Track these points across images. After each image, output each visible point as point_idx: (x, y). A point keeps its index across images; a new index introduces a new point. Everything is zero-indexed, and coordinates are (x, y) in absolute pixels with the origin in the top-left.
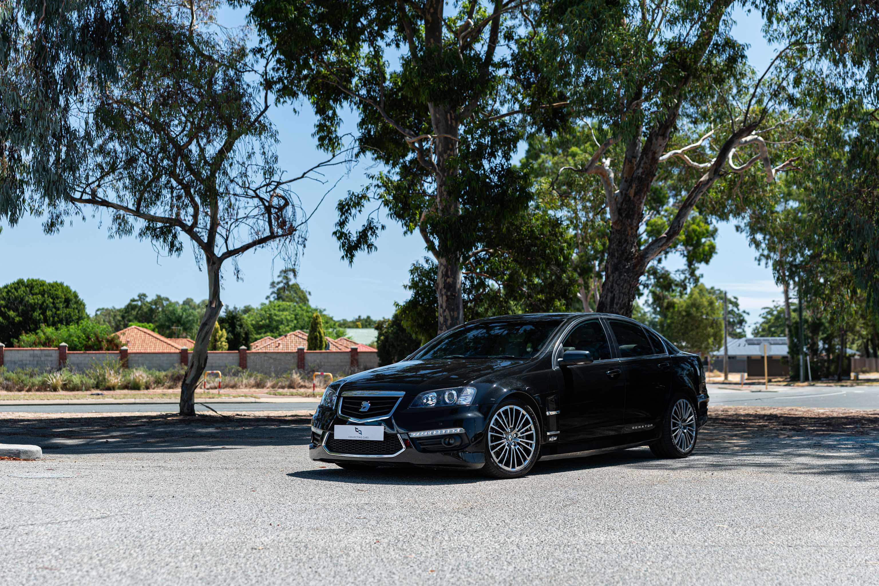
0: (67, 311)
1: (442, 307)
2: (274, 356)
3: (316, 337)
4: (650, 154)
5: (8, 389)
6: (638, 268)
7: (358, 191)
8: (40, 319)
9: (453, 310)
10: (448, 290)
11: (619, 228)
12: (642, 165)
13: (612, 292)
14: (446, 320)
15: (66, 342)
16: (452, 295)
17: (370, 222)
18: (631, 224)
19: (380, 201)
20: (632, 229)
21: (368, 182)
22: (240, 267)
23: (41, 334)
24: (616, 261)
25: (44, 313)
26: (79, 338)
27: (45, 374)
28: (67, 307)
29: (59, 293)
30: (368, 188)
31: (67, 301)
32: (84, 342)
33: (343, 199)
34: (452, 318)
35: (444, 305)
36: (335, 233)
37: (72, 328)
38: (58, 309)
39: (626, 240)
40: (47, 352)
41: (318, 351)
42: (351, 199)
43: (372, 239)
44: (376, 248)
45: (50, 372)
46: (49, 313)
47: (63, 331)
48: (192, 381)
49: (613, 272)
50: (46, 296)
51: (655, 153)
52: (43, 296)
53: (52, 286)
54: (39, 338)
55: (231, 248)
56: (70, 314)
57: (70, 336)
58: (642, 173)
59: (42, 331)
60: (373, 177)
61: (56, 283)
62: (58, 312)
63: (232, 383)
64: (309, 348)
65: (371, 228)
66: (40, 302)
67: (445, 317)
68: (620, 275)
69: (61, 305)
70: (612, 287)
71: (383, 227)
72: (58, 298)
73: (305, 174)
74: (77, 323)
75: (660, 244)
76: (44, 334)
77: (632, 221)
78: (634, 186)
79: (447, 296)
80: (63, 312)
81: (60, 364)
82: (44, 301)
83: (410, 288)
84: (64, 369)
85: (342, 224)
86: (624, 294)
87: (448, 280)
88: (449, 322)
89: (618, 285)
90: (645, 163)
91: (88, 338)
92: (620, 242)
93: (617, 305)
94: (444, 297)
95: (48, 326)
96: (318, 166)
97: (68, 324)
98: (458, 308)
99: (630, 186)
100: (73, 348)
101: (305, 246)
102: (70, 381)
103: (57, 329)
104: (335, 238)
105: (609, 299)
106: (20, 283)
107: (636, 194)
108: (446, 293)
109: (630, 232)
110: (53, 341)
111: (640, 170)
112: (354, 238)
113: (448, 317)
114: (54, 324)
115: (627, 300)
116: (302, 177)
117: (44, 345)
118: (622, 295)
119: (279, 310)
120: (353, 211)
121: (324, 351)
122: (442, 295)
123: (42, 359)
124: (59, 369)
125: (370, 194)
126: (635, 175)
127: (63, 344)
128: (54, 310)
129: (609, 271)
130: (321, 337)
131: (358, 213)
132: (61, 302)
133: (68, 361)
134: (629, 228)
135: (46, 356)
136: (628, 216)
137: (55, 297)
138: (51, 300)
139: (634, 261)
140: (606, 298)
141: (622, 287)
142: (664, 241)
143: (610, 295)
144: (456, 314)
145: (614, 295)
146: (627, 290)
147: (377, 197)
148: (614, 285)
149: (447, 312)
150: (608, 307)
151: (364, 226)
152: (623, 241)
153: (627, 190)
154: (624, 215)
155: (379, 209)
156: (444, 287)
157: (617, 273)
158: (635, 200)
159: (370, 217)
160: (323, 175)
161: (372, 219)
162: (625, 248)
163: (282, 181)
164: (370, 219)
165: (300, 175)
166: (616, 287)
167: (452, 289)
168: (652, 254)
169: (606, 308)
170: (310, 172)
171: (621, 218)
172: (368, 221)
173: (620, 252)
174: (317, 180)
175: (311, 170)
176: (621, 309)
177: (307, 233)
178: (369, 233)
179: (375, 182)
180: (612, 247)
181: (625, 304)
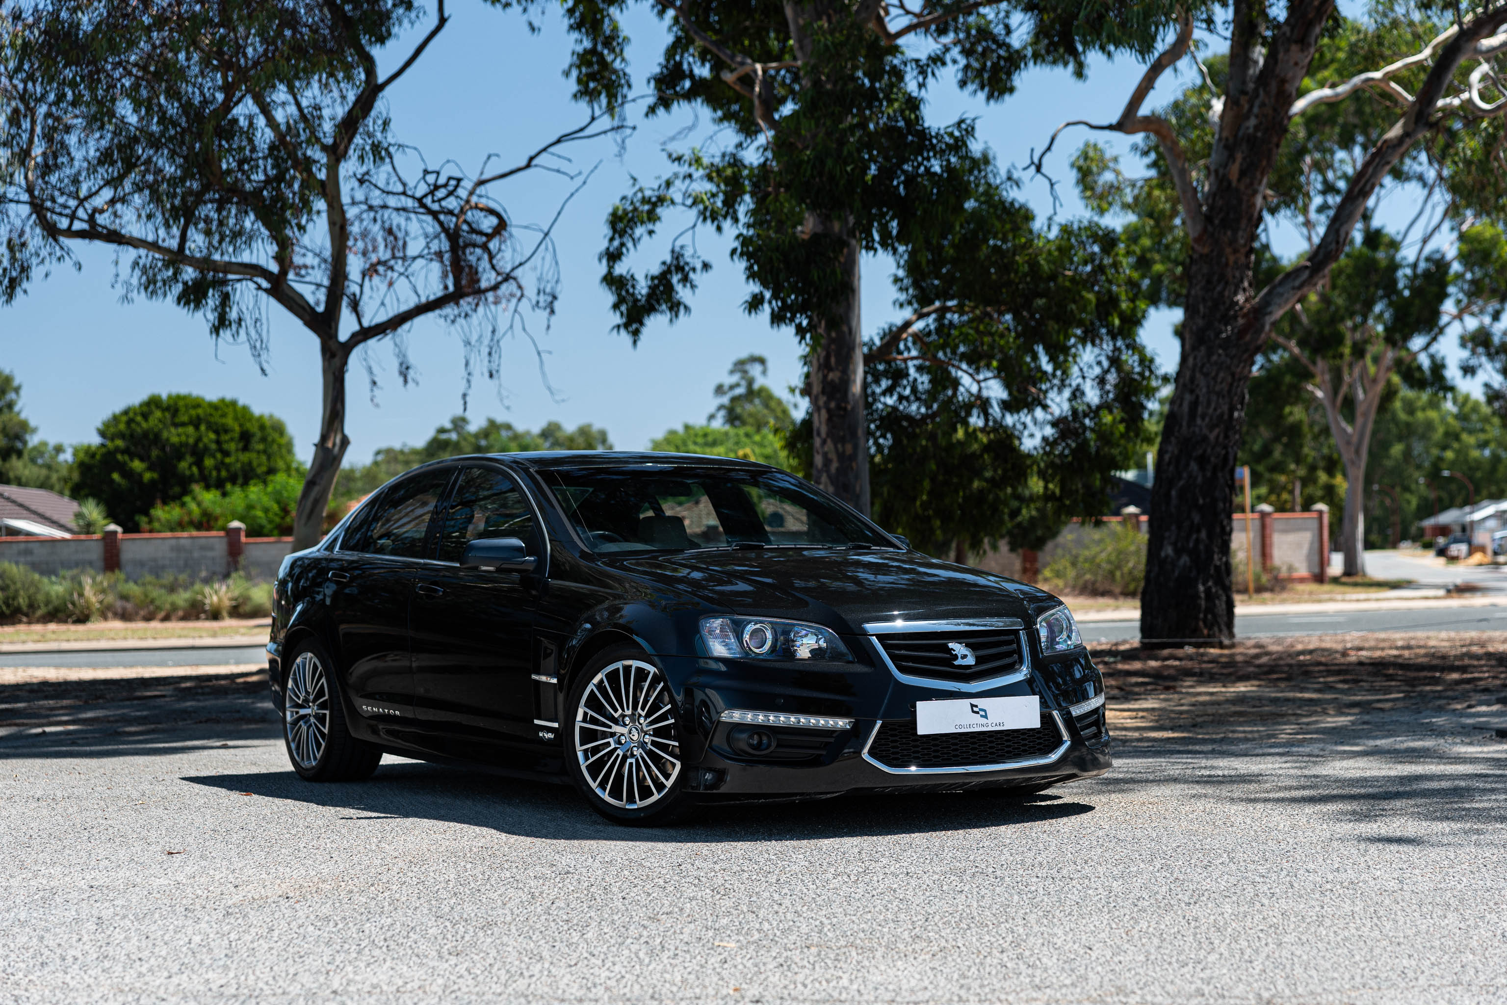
0: (244, 457)
1: (819, 434)
4: (1273, 86)
5: (125, 616)
6: (1248, 337)
7: (649, 188)
8: (192, 475)
9: (843, 440)
10: (831, 397)
11: (1206, 250)
12: (1256, 110)
13: (1192, 391)
14: (827, 462)
15: (241, 519)
16: (839, 407)
17: (677, 255)
18: (1233, 242)
19: (694, 212)
20: (1236, 251)
21: (670, 169)
22: (412, 360)
23: (193, 506)
24: (1200, 322)
25: (199, 463)
26: (266, 510)
27: (198, 586)
28: (246, 449)
29: (229, 421)
30: (668, 184)
31: (246, 438)
32: (277, 520)
34: (841, 456)
35: (824, 430)
36: (604, 278)
37: (255, 491)
38: (226, 454)
39: (1222, 276)
40: (203, 541)
42: (635, 204)
43: (683, 293)
44: (687, 309)
45: (207, 581)
46: (209, 462)
47: (237, 497)
50: (203, 428)
51: (1283, 81)
52: (197, 427)
53: (214, 407)
54: (190, 513)
55: (367, 323)
56: (250, 463)
57: (250, 507)
58: (1256, 128)
59: (194, 499)
60: (679, 159)
61: (223, 400)
62: (227, 460)
65: (680, 269)
66: (191, 441)
67: (825, 455)
68: (1209, 354)
69: (232, 446)
70: (1192, 379)
71: (706, 266)
72: (226, 431)
73: (531, 159)
74: (265, 483)
75: (1297, 283)
76: (199, 504)
77: (1236, 232)
78: (1239, 156)
79: (829, 411)
80: (237, 459)
81: (229, 564)
82: (199, 439)
84: (234, 575)
86: (1219, 394)
87: (831, 376)
88: (834, 465)
89: (1206, 375)
90: (1263, 105)
91: (285, 511)
92: (1209, 282)
93: (1203, 419)
94: (824, 413)
95: (207, 488)
96: (559, 141)
97: (245, 484)
98: (853, 434)
99: (1231, 157)
100: (255, 531)
101: (552, 312)
102: (247, 599)
103: (224, 494)
104: (604, 288)
105: (1186, 407)
106: (153, 403)
107: (1243, 173)
108: (826, 404)
109: (1232, 259)
110: (216, 519)
111: (1252, 122)
112: (642, 288)
113: (833, 456)
114: (219, 485)
115: (1225, 408)
116: (528, 166)
117: (199, 526)
118: (1214, 398)
119: (707, 444)
120: (637, 231)
122: (819, 409)
123: (196, 554)
124: (226, 576)
125: (674, 194)
126: (1241, 133)
127: (236, 524)
128: (219, 456)
131: (647, 235)
132: (232, 439)
133: (242, 560)
134: (1228, 250)
135: (203, 548)
136: (1226, 224)
137: (220, 430)
138: (212, 436)
139: (1241, 321)
140: (1181, 405)
141: (1215, 378)
142: (1306, 274)
143: (1188, 397)
144: (849, 448)
145: (1197, 397)
146: (1225, 387)
147: (689, 202)
148: (1198, 375)
149: (830, 444)
150: (1184, 424)
151: (664, 263)
152: (1216, 278)
153: (1226, 166)
154: (1217, 222)
155: (694, 226)
156: (823, 392)
157: (1203, 349)
158: (1242, 187)
159: (678, 243)
160: (570, 160)
161: (682, 247)
162: (1221, 294)
163: (485, 176)
164: (677, 249)
165: (523, 163)
166: (1201, 380)
167: (838, 396)
168: (1280, 306)
169: (1181, 426)
170: (544, 155)
171: (1210, 228)
172: (673, 251)
173: (1209, 304)
174: (558, 171)
175: (544, 150)
176: (1211, 428)
177: (557, 282)
178: (675, 279)
179: (684, 169)
180: (1193, 292)
181: (1221, 417)
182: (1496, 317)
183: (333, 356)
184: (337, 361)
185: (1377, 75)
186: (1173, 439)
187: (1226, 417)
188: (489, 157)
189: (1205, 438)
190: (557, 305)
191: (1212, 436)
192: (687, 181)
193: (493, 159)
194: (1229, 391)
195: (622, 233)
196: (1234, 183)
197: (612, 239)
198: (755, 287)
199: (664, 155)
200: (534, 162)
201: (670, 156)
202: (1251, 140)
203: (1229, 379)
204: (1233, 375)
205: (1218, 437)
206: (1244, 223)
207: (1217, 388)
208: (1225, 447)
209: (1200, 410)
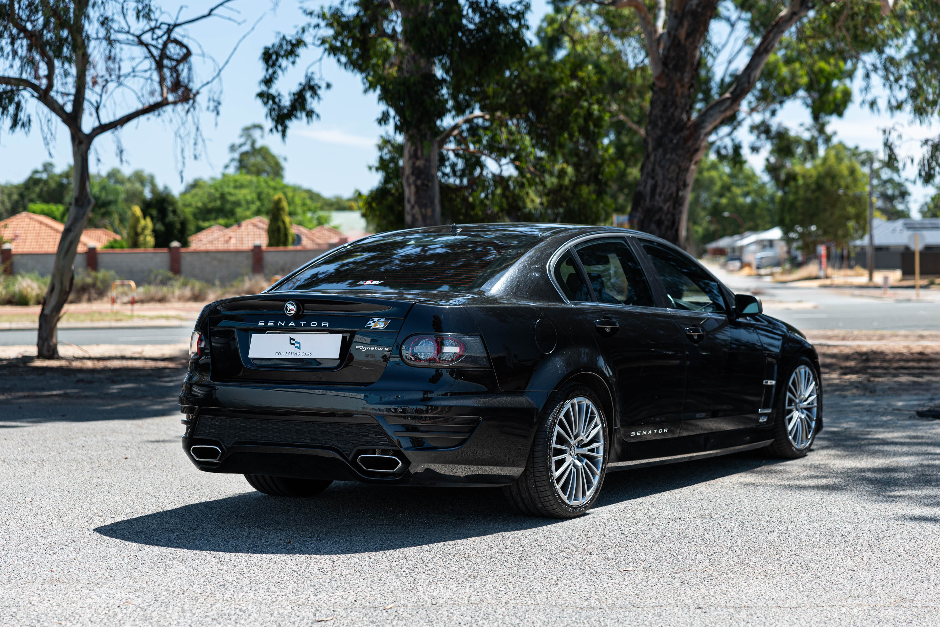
1: (409, 201)
2: (220, 256)
3: (278, 229)
6: (690, 143)
7: (291, 34)
9: (425, 206)
10: (418, 177)
11: (663, 85)
13: (653, 178)
14: (414, 220)
16: (423, 184)
17: (309, 79)
18: (681, 80)
19: (322, 49)
20: (682, 86)
21: (305, 20)
24: (659, 132)
30: (303, 31)
33: (269, 45)
34: (424, 217)
35: (413, 199)
36: (261, 95)
39: (674, 103)
41: (281, 248)
42: (281, 45)
43: (312, 103)
44: (318, 116)
48: (52, 311)
49: (655, 149)
55: (105, 120)
58: (698, 6)
60: (311, 14)
63: (159, 295)
64: (270, 244)
65: (311, 88)
67: (413, 216)
68: (665, 154)
70: (653, 170)
71: (328, 86)
73: (212, 10)
75: (722, 108)
77: (683, 73)
78: (686, 24)
79: (416, 186)
83: (377, 169)
85: (268, 82)
86: (671, 180)
87: (418, 163)
89: (662, 167)
92: (665, 106)
93: (660, 195)
94: (413, 188)
98: (432, 202)
99: (681, 24)
101: (218, 113)
104: (259, 101)
105: (648, 188)
107: (688, 35)
108: (415, 182)
109: (680, 91)
111: (695, 2)
112: (286, 101)
113: (418, 215)
115: (674, 189)
116: (209, 14)
118: (667, 182)
119: (236, 187)
120: (284, 62)
121: (290, 248)
122: (409, 185)
125: (308, 38)
126: (687, 9)
129: (650, 148)
130: (286, 229)
131: (290, 65)
134: (678, 86)
136: (676, 68)
140: (645, 187)
141: (668, 170)
142: (728, 103)
143: (650, 182)
144: (429, 212)
145: (656, 182)
146: (674, 175)
147: (319, 42)
148: (657, 167)
149: (416, 210)
150: (648, 199)
151: (300, 84)
152: (669, 103)
153: (676, 30)
154: (671, 66)
155: (321, 59)
156: (413, 173)
157: (661, 150)
158: (688, 44)
159: (310, 71)
160: (239, 12)
161: (313, 73)
162: (673, 114)
163: (179, 21)
164: (309, 74)
165: (206, 12)
166: (658, 170)
167: (423, 176)
168: (711, 123)
169: (645, 201)
170: (221, 8)
171: (666, 71)
172: (306, 76)
173: (665, 120)
174: (230, 19)
175: (221, 4)
176: (665, 201)
177: (221, 92)
178: (308, 95)
179: (315, 21)
180: (654, 112)
181: (671, 195)
182: (773, 113)
183: (81, 143)
184: (83, 147)
186: (640, 209)
187: (674, 195)
188: (181, 8)
189: (661, 209)
190: (221, 108)
191: (665, 208)
192: (316, 29)
193: (184, 9)
194: (677, 178)
195: (274, 65)
196: (683, 41)
197: (267, 70)
198: (383, 107)
199: (300, 11)
200: (214, 12)
201: (305, 11)
202: (694, 14)
203: (677, 170)
204: (680, 167)
205: (669, 208)
206: (688, 68)
207: (670, 176)
208: (673, 215)
209: (658, 190)
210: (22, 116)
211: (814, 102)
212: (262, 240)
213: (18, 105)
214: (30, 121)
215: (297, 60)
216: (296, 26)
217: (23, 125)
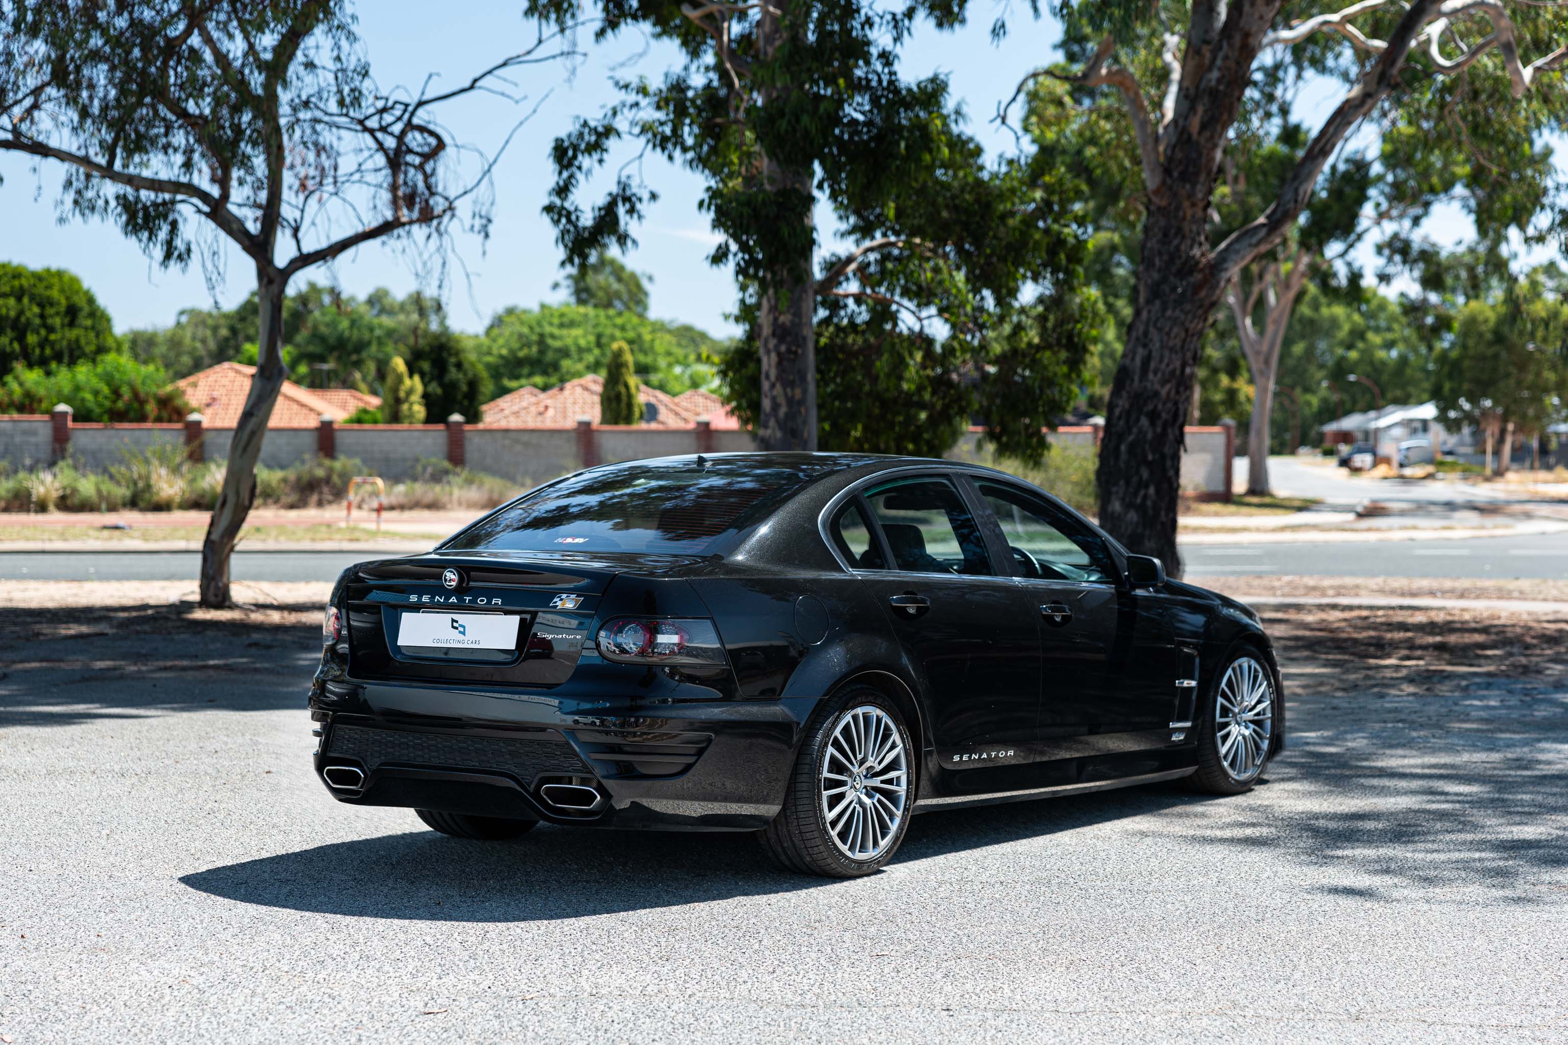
0: (73, 334)
1: (768, 377)
2: (525, 438)
3: (618, 397)
4: (1237, 39)
6: (1203, 293)
7: (596, 118)
8: (13, 352)
9: (792, 384)
10: (781, 340)
11: (1163, 203)
12: (1219, 62)
13: (1145, 346)
14: (775, 406)
15: (68, 401)
16: (789, 351)
17: (624, 186)
18: (1191, 195)
19: (643, 140)
20: (1194, 205)
21: (618, 97)
23: (15, 386)
24: (1156, 276)
25: (21, 338)
26: (96, 393)
27: (22, 475)
28: (72, 324)
29: (55, 293)
30: (615, 113)
31: (72, 312)
32: (107, 404)
33: (563, 135)
34: (790, 401)
35: (773, 373)
36: (549, 209)
37: (83, 371)
38: (51, 329)
39: (1179, 230)
40: (26, 425)
41: (622, 427)
42: (581, 135)
43: (627, 223)
44: (634, 242)
45: (31, 469)
46: (32, 339)
47: (63, 378)
48: (222, 536)
49: (1148, 302)
50: (26, 300)
51: (1247, 35)
52: (19, 299)
53: (38, 277)
54: (10, 393)
55: (309, 247)
56: (77, 341)
57: (77, 388)
58: (1219, 81)
59: (16, 378)
60: (626, 86)
61: (48, 270)
62: (53, 337)
63: (429, 498)
64: (605, 420)
65: (627, 199)
66: (12, 314)
67: (774, 399)
68: (1164, 309)
69: (57, 321)
70: (1146, 333)
71: (654, 196)
72: (52, 305)
73: (475, 81)
74: (94, 361)
75: (1254, 240)
76: (21, 384)
77: (1194, 185)
78: (1200, 109)
79: (779, 354)
80: (63, 336)
81: (54, 451)
82: (21, 313)
83: (737, 319)
84: (61, 464)
85: (563, 190)
86: (1172, 350)
87: (782, 319)
88: (783, 410)
89: (1160, 330)
90: (1226, 58)
91: (117, 393)
92: (1165, 235)
93: (1155, 373)
94: (773, 356)
95: (30, 366)
96: (504, 64)
97: (72, 362)
98: (803, 379)
99: (1192, 109)
100: (83, 416)
101: (487, 236)
102: (75, 491)
103: (48, 374)
104: (546, 219)
105: (1138, 361)
107: (1203, 127)
108: (777, 347)
109: (1189, 213)
110: (40, 401)
111: (1215, 75)
112: (587, 220)
113: (782, 400)
114: (43, 362)
115: (1178, 364)
116: (472, 87)
117: (21, 408)
118: (1167, 353)
119: (562, 326)
120: (586, 161)
121: (635, 427)
122: (768, 352)
123: (18, 439)
124: (52, 464)
125: (621, 124)
126: (1202, 86)
127: (62, 407)
128: (43, 332)
129: (1142, 300)
130: (630, 396)
131: (596, 165)
132: (57, 314)
133: (70, 448)
134: (1186, 204)
135: (25, 433)
136: (1185, 177)
137: (44, 303)
138: (36, 310)
139: (1198, 276)
140: (1133, 359)
141: (1168, 334)
142: (1263, 232)
143: (1141, 352)
144: (798, 392)
145: (1150, 352)
146: (1178, 342)
147: (637, 130)
148: (1151, 329)
149: (778, 390)
150: (1136, 378)
151: (610, 194)
152: (1173, 231)
153: (1186, 118)
154: (1175, 174)
155: (641, 156)
156: (774, 334)
157: (1158, 303)
158: (1202, 141)
159: (624, 174)
160: (516, 85)
161: (629, 177)
162: (1178, 248)
163: (426, 97)
164: (623, 179)
165: (467, 84)
166: (1154, 334)
167: (789, 339)
168: (1236, 263)
169: (1133, 381)
170: (489, 78)
171: (1169, 181)
172: (619, 183)
173: (1165, 257)
174: (503, 94)
175: (490, 72)
176: (1164, 383)
177: (492, 204)
178: (621, 210)
179: (632, 97)
180: (1149, 245)
181: (1173, 372)
182: (1416, 221)
183: (270, 282)
184: (276, 286)
185: (1335, 17)
186: (1124, 394)
187: (1178, 372)
188: (430, 76)
189: (1156, 394)
190: (491, 229)
191: (1164, 392)
192: (634, 110)
193: (434, 78)
194: (1182, 347)
195: (570, 164)
196: (1195, 136)
197: (560, 173)
198: (720, 237)
199: (610, 83)
200: (478, 84)
201: (617, 83)
202: (1213, 94)
203: (1183, 335)
204: (1187, 330)
205: (1169, 393)
206: (1202, 177)
207: (1171, 344)
208: (1176, 403)
209: (1153, 365)
210: (179, 243)
211: (1479, 205)
212: (593, 414)
213: (174, 225)
214: (189, 250)
215: (605, 156)
216: (603, 107)
217: (180, 257)
